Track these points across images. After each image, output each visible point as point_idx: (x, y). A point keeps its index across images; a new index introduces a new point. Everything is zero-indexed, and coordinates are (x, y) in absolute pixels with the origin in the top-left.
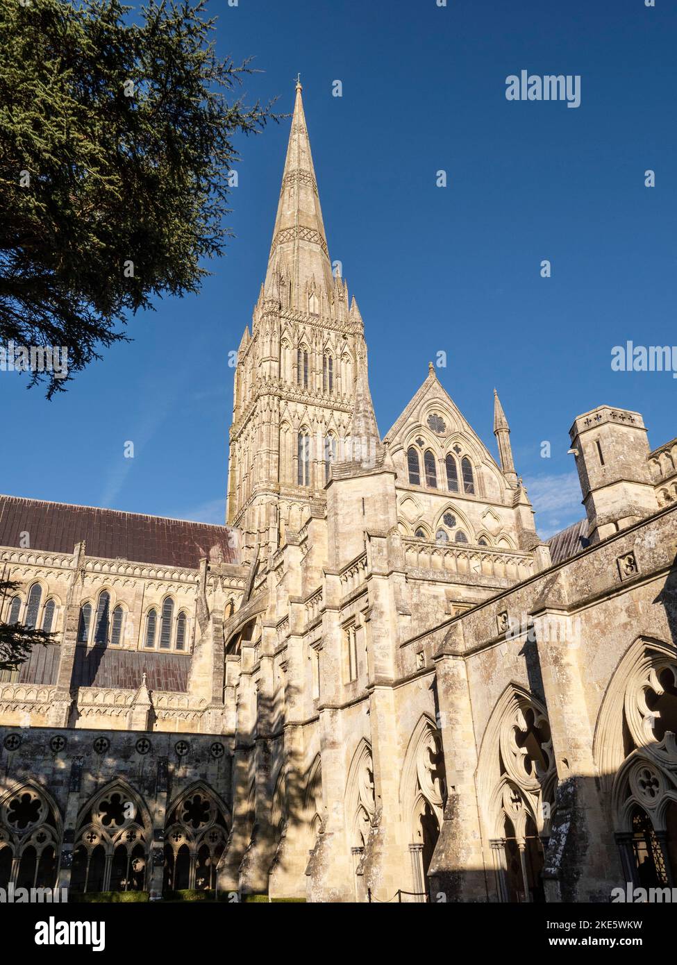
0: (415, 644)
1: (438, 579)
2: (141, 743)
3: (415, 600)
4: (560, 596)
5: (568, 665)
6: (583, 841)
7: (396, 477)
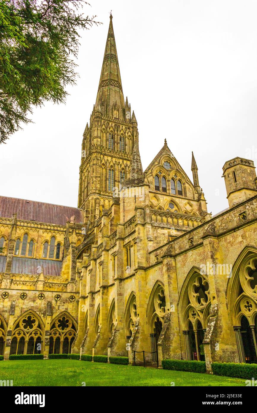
0: (155, 253)
1: (165, 227)
2: (40, 295)
3: (155, 235)
4: (214, 231)
5: (217, 259)
6: (220, 329)
7: (149, 187)
